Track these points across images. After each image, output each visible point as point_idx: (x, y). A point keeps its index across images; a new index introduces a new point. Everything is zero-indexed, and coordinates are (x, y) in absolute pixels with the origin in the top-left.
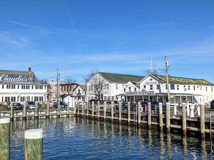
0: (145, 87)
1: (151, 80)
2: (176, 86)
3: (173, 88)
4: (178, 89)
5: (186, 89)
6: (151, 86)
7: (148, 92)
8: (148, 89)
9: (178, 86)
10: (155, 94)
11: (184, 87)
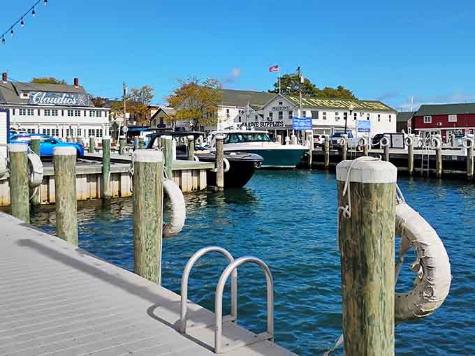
0: (271, 114)
1: (281, 103)
2: (321, 113)
3: (315, 116)
4: (324, 118)
5: (339, 118)
6: (281, 113)
7: (275, 123)
8: (275, 118)
9: (324, 114)
10: (284, 126)
11: (337, 114)
